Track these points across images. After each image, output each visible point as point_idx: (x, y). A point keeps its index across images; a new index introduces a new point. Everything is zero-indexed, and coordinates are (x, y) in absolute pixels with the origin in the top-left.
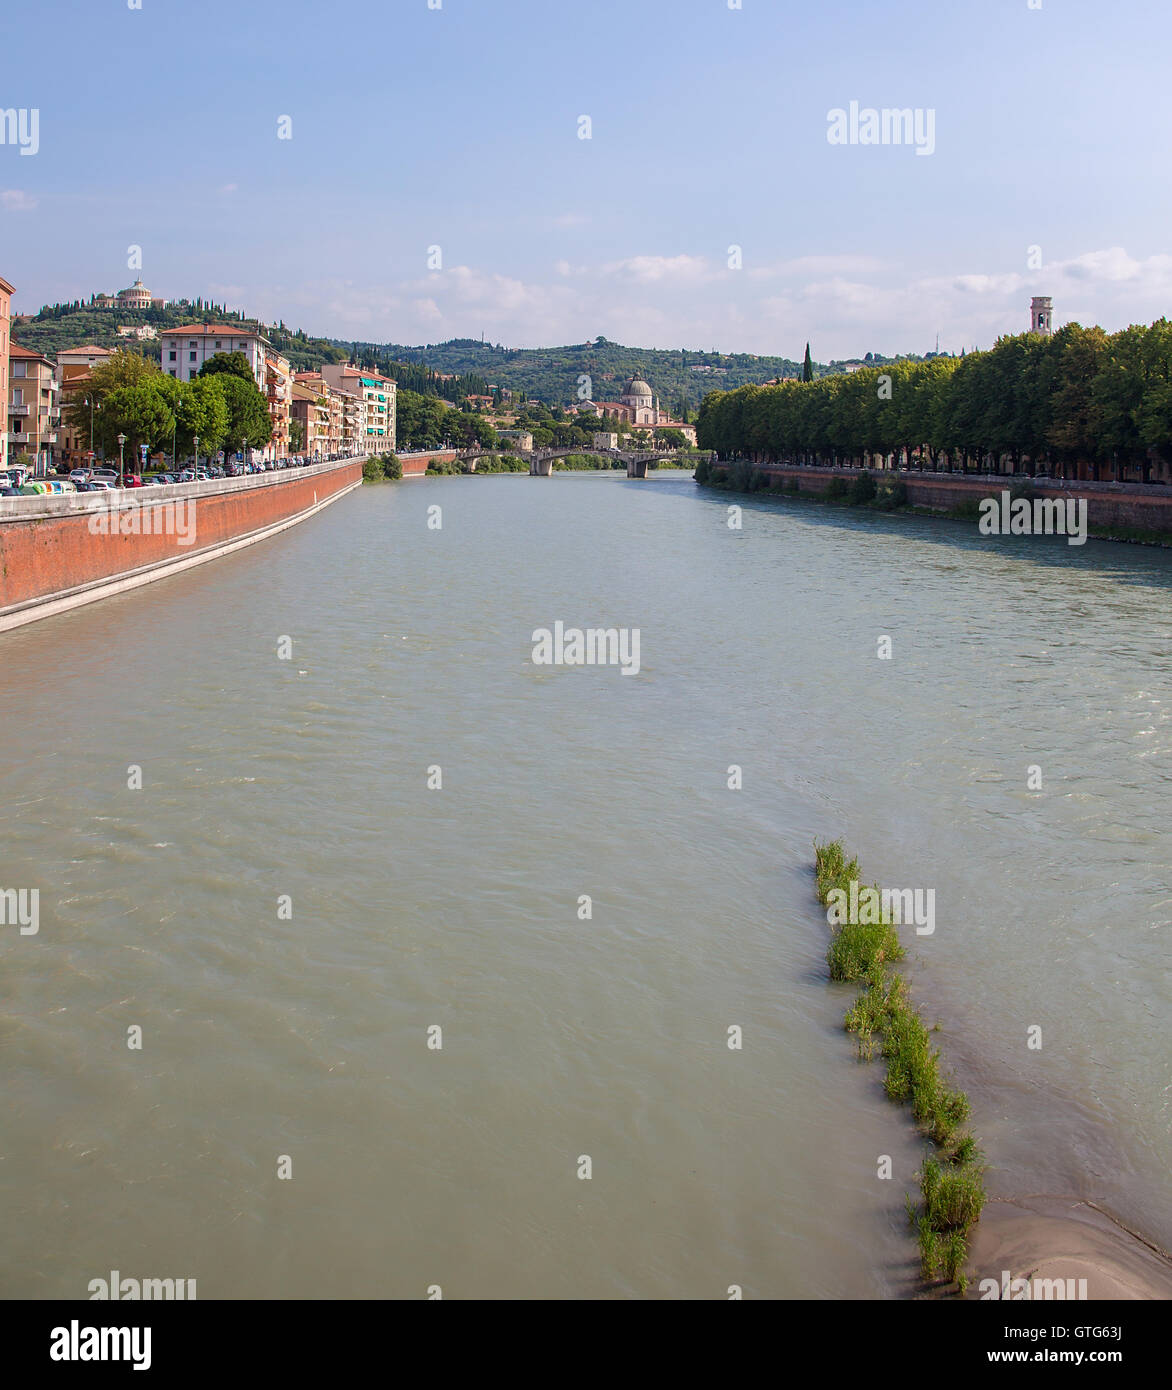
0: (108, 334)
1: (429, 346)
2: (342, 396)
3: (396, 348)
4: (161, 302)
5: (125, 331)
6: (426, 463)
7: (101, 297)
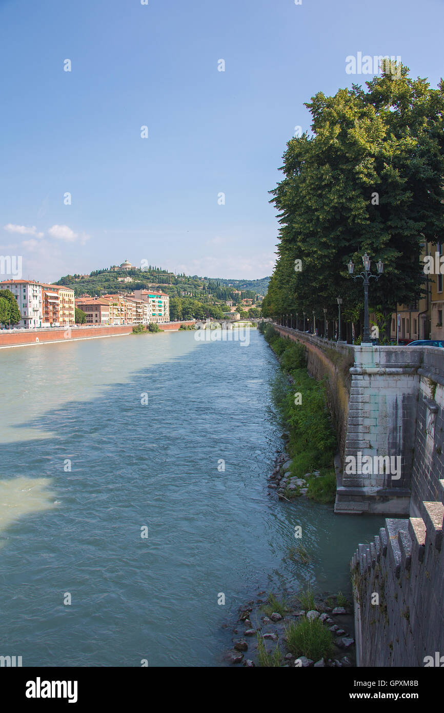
0: (114, 281)
1: (257, 280)
2: (135, 302)
3: (244, 281)
4: (135, 268)
5: (120, 279)
6: (180, 326)
7: (114, 267)
